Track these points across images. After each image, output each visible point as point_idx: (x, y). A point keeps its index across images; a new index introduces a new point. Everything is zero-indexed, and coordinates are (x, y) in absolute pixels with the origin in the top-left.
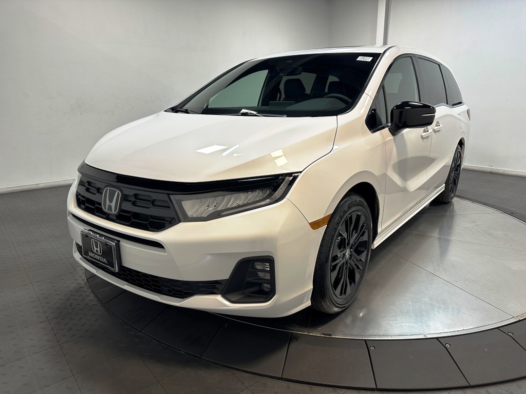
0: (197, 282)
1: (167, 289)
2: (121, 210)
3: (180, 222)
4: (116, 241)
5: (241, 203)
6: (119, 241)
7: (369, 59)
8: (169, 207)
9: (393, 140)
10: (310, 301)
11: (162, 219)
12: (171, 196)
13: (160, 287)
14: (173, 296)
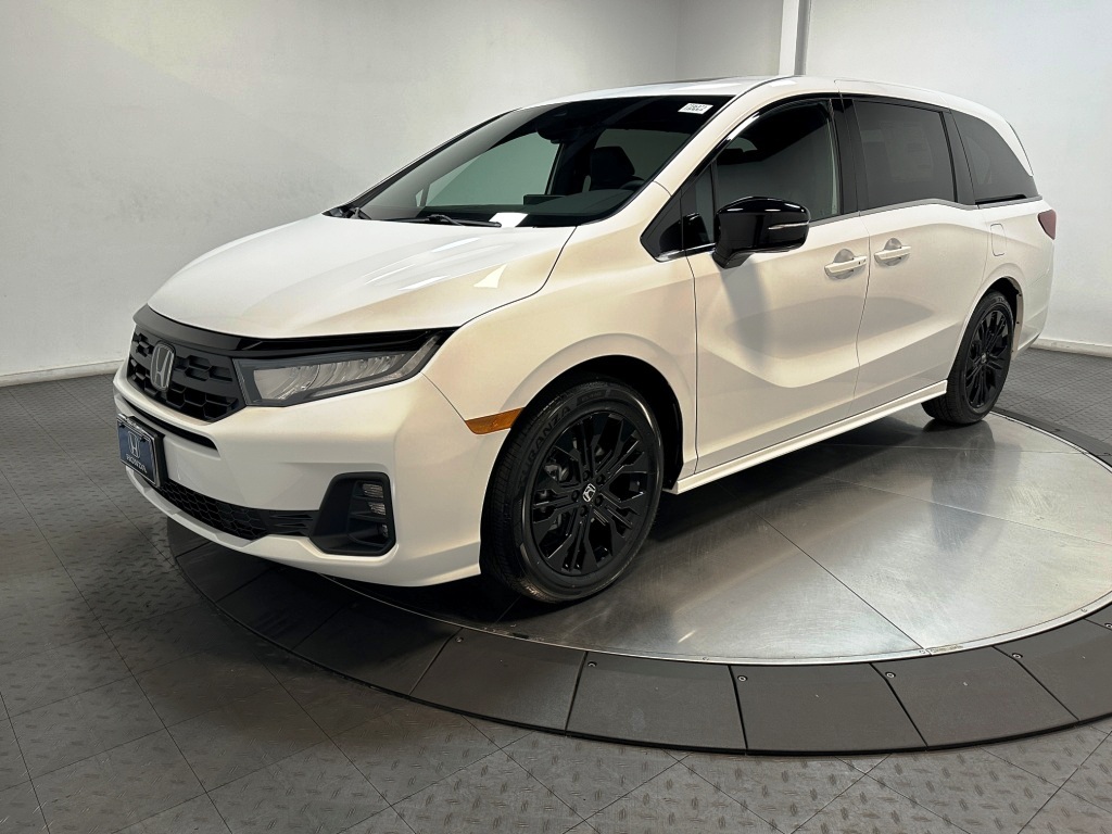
0: (270, 511)
1: (228, 522)
2: (173, 384)
3: (245, 406)
4: (156, 435)
5: (349, 379)
6: (164, 436)
7: (702, 109)
8: (230, 380)
9: (719, 278)
10: (478, 565)
11: (222, 399)
12: (235, 361)
13: (219, 519)
14: (237, 535)
